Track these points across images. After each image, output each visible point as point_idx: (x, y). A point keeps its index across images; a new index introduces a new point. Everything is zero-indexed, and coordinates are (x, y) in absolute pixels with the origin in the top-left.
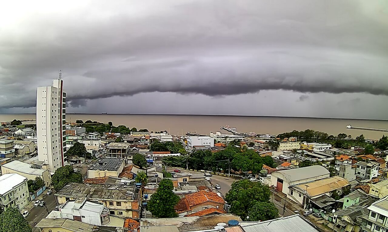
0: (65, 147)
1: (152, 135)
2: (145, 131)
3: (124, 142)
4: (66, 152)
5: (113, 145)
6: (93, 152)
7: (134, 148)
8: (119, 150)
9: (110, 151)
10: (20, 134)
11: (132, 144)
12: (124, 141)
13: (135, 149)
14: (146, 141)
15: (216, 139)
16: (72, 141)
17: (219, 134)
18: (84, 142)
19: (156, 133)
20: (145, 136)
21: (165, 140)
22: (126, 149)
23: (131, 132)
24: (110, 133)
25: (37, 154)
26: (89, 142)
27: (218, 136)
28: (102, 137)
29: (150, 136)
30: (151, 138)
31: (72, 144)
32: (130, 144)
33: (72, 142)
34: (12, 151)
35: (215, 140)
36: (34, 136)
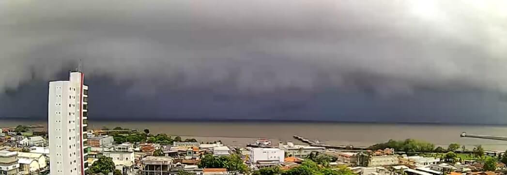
0: (86, 162)
1: (202, 146)
2: (193, 141)
3: (164, 156)
4: (87, 168)
5: (151, 159)
6: (124, 169)
7: (178, 163)
8: (158, 166)
9: (146, 167)
10: (26, 144)
11: (176, 158)
12: (165, 153)
13: (180, 165)
14: (194, 155)
15: (288, 151)
16: (96, 153)
17: (291, 144)
18: (112, 155)
19: (208, 143)
20: (192, 148)
21: (219, 153)
22: (167, 165)
23: (174, 142)
24: (146, 144)
25: (49, 170)
26: (118, 155)
27: (290, 147)
28: (136, 149)
29: (200, 148)
30: (200, 150)
31: (95, 158)
32: (173, 158)
33: (95, 155)
34: (15, 166)
35: (286, 153)
36: (44, 146)
